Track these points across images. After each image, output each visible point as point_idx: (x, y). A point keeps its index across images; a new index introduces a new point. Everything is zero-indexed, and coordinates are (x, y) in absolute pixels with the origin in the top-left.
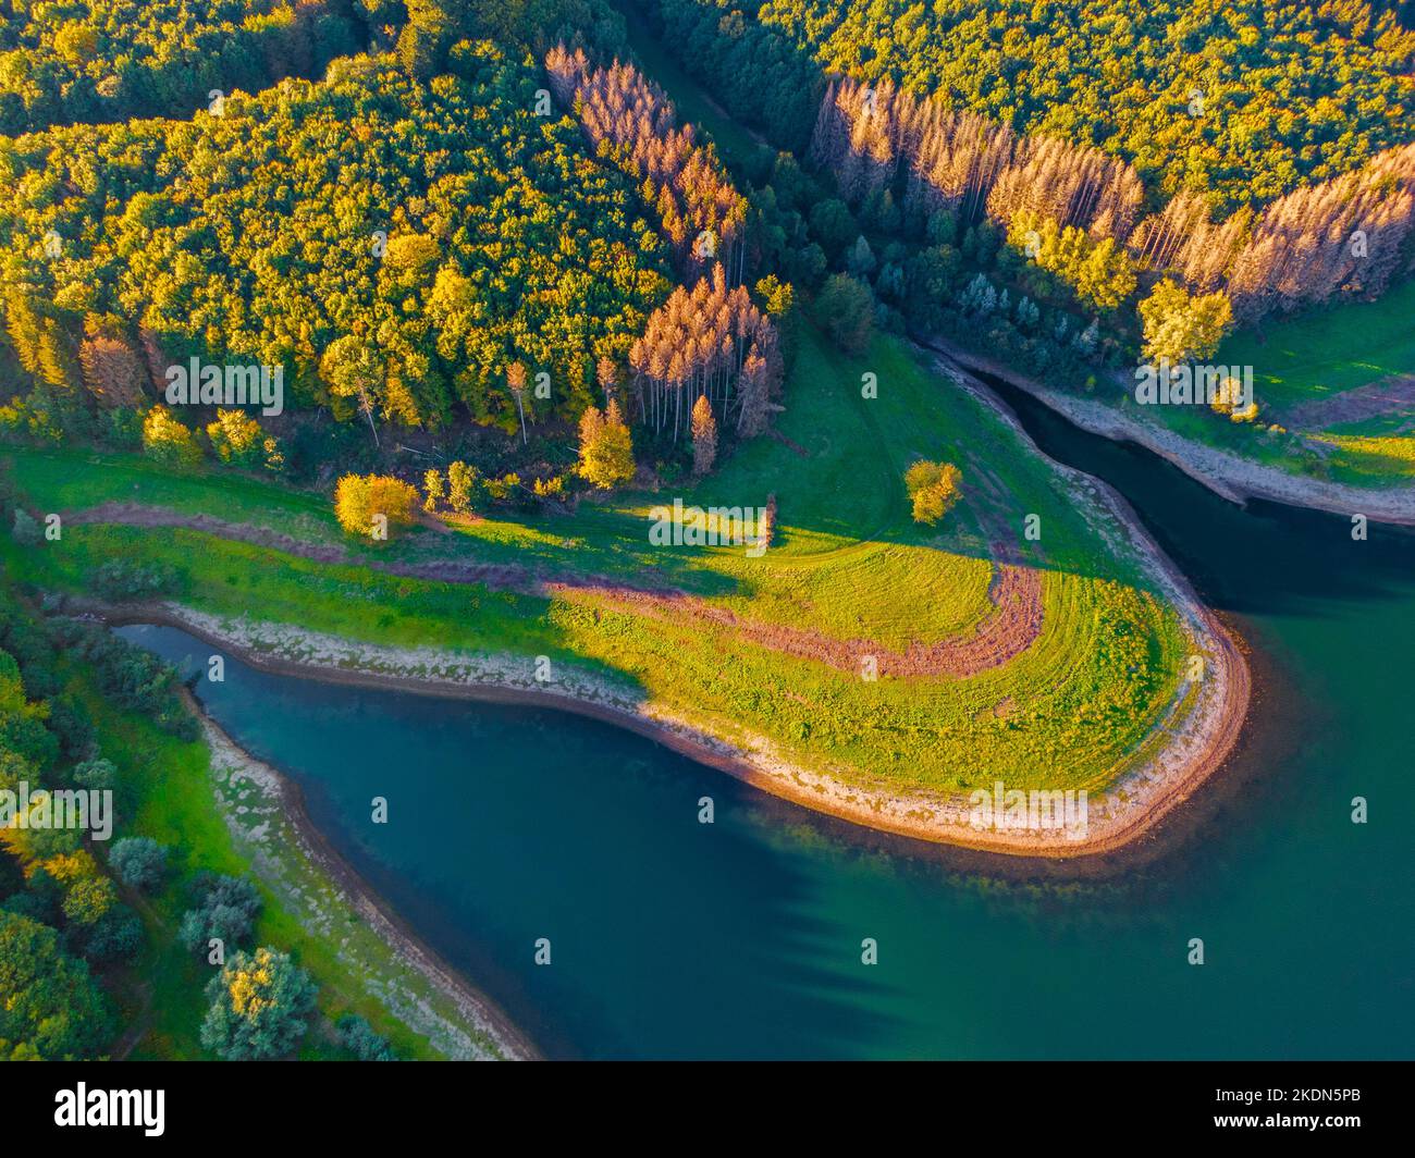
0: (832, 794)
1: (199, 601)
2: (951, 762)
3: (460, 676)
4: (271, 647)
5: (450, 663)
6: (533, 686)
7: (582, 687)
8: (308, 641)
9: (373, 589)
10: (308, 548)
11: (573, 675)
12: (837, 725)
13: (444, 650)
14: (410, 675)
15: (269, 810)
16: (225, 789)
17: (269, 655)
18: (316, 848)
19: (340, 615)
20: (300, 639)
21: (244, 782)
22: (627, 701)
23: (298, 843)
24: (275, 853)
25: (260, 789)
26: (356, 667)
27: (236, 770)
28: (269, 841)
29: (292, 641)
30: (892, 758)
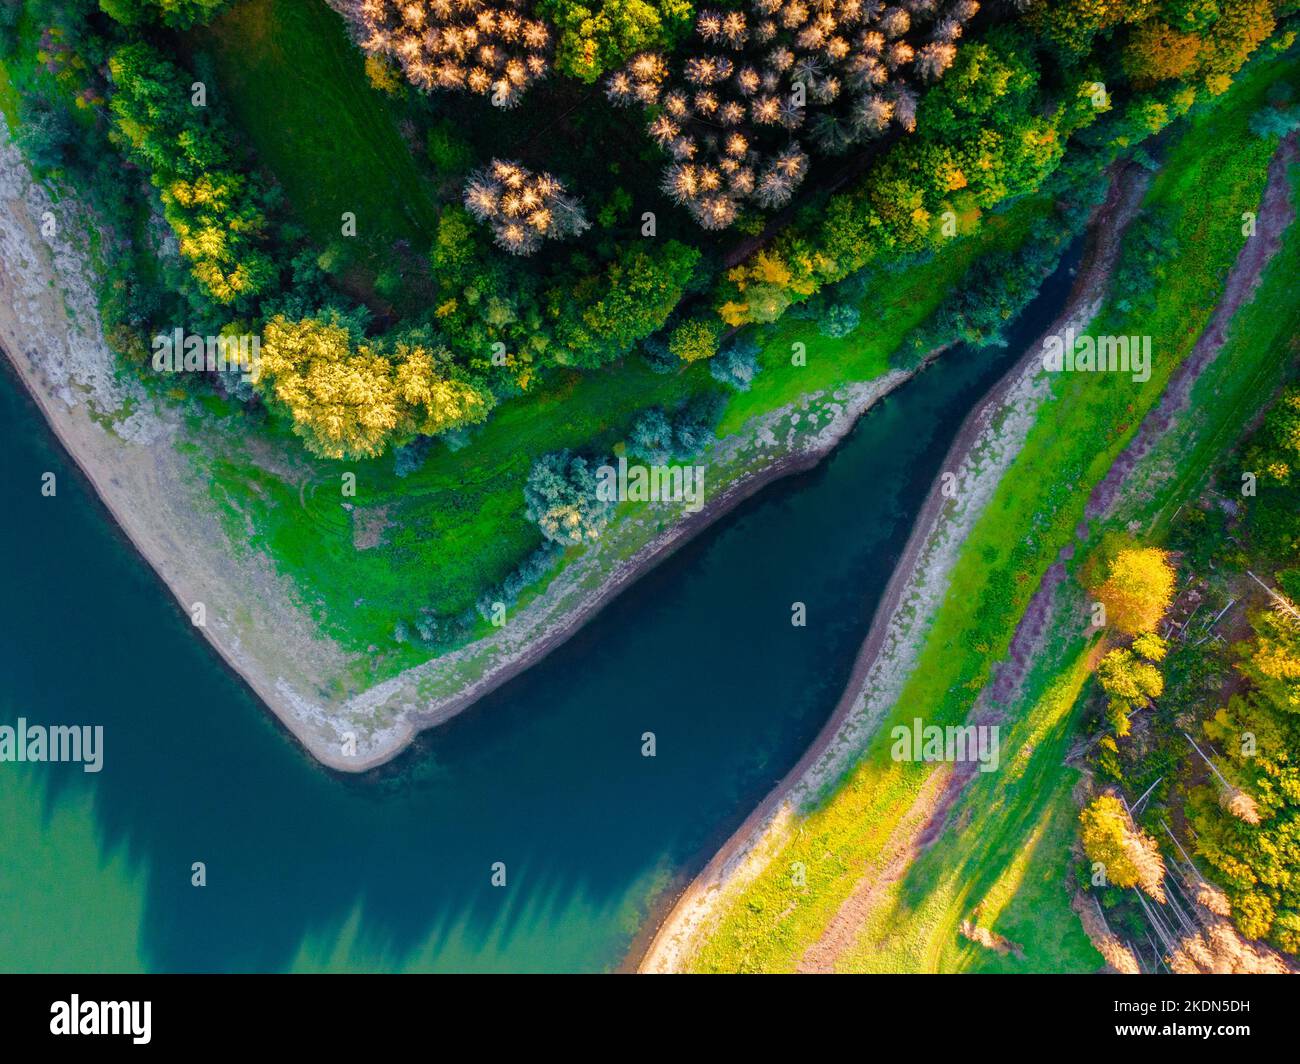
0: (695, 909)
3: (900, 618)
4: (997, 425)
5: (919, 611)
6: (869, 684)
7: (855, 729)
8: (992, 468)
9: (1037, 545)
10: (1122, 474)
11: (872, 724)
12: (754, 934)
13: (936, 607)
14: (917, 571)
15: (790, 443)
16: (823, 400)
17: (987, 423)
18: (739, 488)
19: (1015, 504)
20: (997, 459)
21: (828, 416)
22: (828, 767)
23: (748, 473)
24: (741, 454)
25: (815, 433)
26: (944, 516)
27: (844, 407)
28: (755, 448)
29: (998, 450)
30: (713, 963)
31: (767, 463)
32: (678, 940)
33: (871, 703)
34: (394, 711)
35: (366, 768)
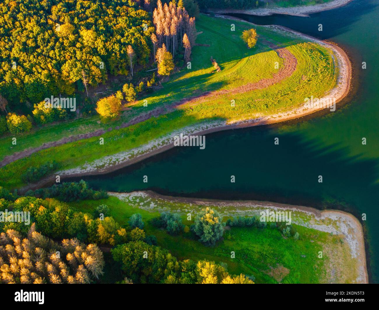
0: (283, 116)
1: (68, 166)
2: (303, 95)
3: (167, 143)
4: (103, 166)
5: (161, 141)
7: (202, 128)
8: (114, 158)
9: (122, 134)
10: (90, 135)
11: (197, 126)
12: (272, 101)
13: (157, 139)
14: (153, 150)
15: (149, 200)
16: (131, 202)
17: (105, 168)
18: (172, 200)
19: (117, 146)
20: (111, 159)
21: (134, 198)
22: (217, 124)
23: (166, 201)
24: (162, 207)
25: (141, 197)
26: (135, 156)
27: (128, 197)
28: (158, 205)
29: (109, 161)
30: (290, 101)
31: (159, 200)
32: (295, 112)
33: (193, 130)
34: (323, 221)
35: (348, 214)
